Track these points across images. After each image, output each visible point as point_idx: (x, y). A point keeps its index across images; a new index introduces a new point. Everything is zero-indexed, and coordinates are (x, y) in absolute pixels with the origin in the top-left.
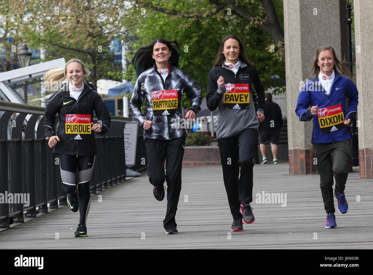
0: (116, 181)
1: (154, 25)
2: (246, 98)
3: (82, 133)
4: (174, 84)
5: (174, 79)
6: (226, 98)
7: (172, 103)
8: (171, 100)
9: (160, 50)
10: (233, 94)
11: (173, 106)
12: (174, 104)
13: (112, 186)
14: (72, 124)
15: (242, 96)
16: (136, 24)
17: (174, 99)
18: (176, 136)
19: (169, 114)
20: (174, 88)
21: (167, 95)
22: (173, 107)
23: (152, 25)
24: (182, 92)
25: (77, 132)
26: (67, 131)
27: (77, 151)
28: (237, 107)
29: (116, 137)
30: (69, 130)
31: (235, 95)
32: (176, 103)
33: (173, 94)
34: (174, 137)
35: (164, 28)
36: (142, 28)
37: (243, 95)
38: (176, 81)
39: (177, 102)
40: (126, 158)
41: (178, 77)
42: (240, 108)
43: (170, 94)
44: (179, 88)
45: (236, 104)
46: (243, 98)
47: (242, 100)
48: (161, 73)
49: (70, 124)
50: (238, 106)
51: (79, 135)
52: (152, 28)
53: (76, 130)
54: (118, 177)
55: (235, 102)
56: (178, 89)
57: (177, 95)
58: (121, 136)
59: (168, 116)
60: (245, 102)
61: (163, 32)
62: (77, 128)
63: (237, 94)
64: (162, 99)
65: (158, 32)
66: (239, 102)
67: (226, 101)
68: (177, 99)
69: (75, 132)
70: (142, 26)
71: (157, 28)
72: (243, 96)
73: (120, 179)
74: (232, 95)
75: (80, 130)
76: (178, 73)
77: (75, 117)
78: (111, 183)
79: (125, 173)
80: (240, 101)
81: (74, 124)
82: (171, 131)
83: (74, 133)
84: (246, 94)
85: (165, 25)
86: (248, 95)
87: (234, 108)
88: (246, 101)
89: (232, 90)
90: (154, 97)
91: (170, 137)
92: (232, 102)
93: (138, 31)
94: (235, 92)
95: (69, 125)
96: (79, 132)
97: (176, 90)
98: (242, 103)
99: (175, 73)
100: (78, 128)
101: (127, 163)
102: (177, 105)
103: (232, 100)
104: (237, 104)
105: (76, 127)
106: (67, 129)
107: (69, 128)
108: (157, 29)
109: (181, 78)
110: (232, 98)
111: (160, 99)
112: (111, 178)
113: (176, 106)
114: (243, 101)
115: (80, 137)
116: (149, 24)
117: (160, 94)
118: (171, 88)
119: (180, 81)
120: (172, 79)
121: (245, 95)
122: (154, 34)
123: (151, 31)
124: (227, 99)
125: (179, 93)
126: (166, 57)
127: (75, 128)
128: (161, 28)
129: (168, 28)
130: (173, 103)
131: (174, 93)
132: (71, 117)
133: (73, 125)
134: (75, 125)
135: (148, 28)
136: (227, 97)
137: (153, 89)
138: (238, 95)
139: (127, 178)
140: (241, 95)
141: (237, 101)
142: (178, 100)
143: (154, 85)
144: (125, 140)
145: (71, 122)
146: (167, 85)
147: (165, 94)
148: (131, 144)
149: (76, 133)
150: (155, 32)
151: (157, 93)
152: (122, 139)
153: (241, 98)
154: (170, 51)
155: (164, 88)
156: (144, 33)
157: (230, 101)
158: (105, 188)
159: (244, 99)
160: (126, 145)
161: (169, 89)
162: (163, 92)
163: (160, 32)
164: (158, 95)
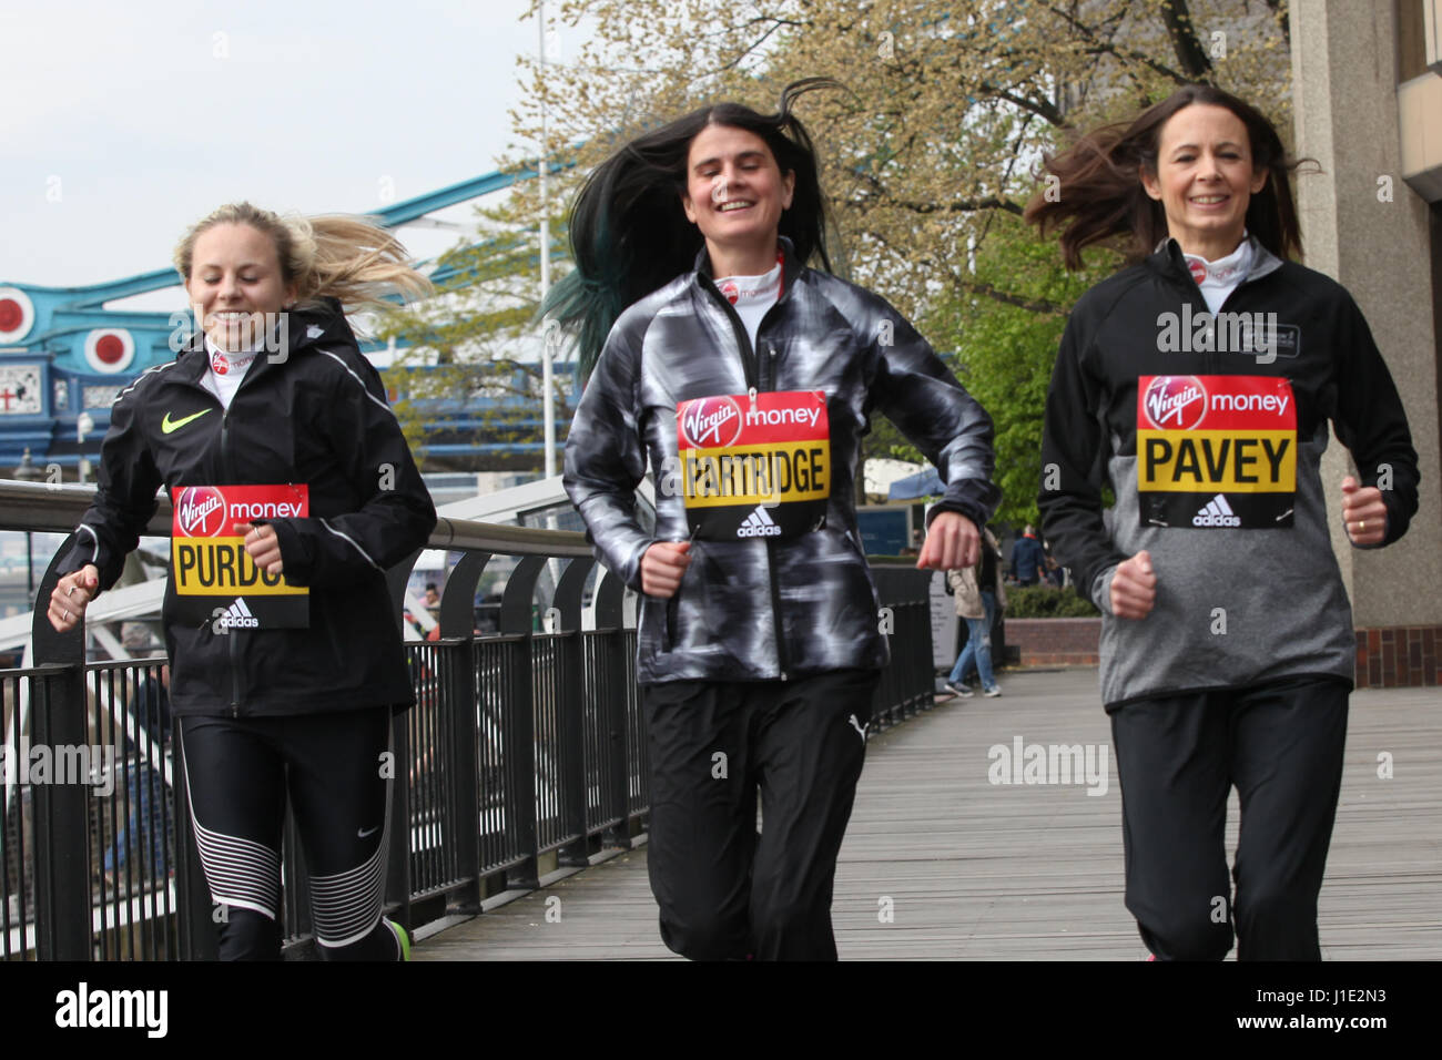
0: (911, 708)
1: (997, 334)
2: (1275, 460)
3: (260, 589)
4: (809, 356)
5: (806, 332)
6: (1151, 462)
7: (791, 469)
8: (790, 448)
9: (728, 167)
10: (1194, 434)
11: (802, 482)
12: (805, 472)
13: (904, 720)
14: (205, 542)
15: (1247, 451)
16: (953, 333)
17: (807, 446)
18: (820, 656)
19: (777, 531)
20: (804, 381)
21: (767, 418)
22: (800, 489)
23: (992, 336)
24: (856, 405)
25: (233, 583)
26: (184, 583)
27: (236, 693)
28: (1218, 512)
29: (911, 603)
30: (192, 574)
31: (1206, 444)
32: (819, 469)
33: (800, 415)
34: (808, 663)
35: (1020, 343)
36: (968, 340)
37: (1253, 442)
38: (820, 342)
39: (823, 460)
40: (936, 652)
41: (834, 319)
42: (1236, 522)
43: (781, 416)
44: (834, 379)
45: (1210, 497)
46: (1252, 460)
47: (1247, 470)
48: (734, 299)
49: (193, 542)
50: (1227, 510)
51: (240, 602)
52: (993, 341)
53: (226, 572)
54: (917, 698)
55: (1207, 486)
56: (831, 390)
57: (825, 425)
58: (922, 602)
59: (771, 541)
60: (1265, 485)
61: (1018, 350)
62: (228, 566)
63: (1216, 437)
64: (737, 444)
65: (1007, 350)
66: (1228, 483)
67: (1151, 477)
68: (824, 445)
69: (221, 583)
70: (969, 337)
71: (1006, 342)
72: (1258, 451)
73: (922, 702)
74: (1187, 444)
75: (248, 577)
76: (835, 302)
77: (216, 498)
78: (901, 713)
79: (932, 686)
80: (1239, 478)
81: (215, 540)
82: (787, 629)
83: (215, 590)
84: (1276, 436)
85: (1024, 334)
86: (1284, 443)
87: (1198, 521)
88: (1275, 477)
89: (1185, 410)
90: (689, 431)
91: (783, 662)
92: (1187, 484)
93: (959, 349)
94: (1203, 427)
95: (189, 548)
96: (243, 583)
97: (822, 394)
98: (1248, 488)
99: (815, 296)
100: (235, 565)
101: (938, 662)
102: (823, 477)
103: (1187, 469)
104: (1220, 499)
105: (226, 557)
106: (184, 567)
107: (190, 566)
108: (1006, 345)
109: (848, 326)
110: (1187, 461)
111: (722, 443)
112: (900, 701)
113: (818, 487)
114: (1254, 479)
115: (247, 613)
116: (986, 332)
117: (726, 414)
118: (792, 383)
119: (844, 345)
120: (795, 331)
121: (1267, 443)
122: (996, 355)
123: (990, 349)
124: (1157, 467)
125: (836, 410)
126: (762, 208)
127: (221, 566)
128: (1013, 342)
129: (1031, 342)
130: (803, 465)
131: (807, 412)
132: (199, 499)
133: (211, 548)
134: (221, 549)
135: (984, 342)
136: (1159, 451)
137: (687, 386)
138: (1226, 443)
139: (938, 699)
140: (1240, 444)
141: (1216, 476)
142: (833, 449)
143: (696, 365)
144: (933, 609)
145: (197, 532)
146: (766, 368)
147: (753, 413)
148: (945, 618)
149: (227, 590)
150: (1001, 350)
151: (708, 411)
152: (927, 606)
153: (1240, 460)
154: (784, 174)
155: (751, 382)
156: (974, 355)
157: (1176, 478)
158: (885, 724)
159: (1262, 469)
160: (935, 621)
161: (780, 385)
162: (743, 402)
163: (1011, 350)
164: (716, 422)
